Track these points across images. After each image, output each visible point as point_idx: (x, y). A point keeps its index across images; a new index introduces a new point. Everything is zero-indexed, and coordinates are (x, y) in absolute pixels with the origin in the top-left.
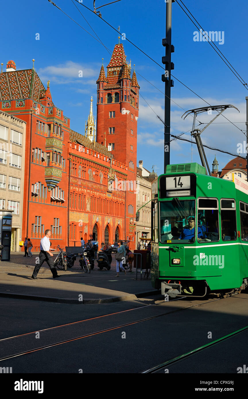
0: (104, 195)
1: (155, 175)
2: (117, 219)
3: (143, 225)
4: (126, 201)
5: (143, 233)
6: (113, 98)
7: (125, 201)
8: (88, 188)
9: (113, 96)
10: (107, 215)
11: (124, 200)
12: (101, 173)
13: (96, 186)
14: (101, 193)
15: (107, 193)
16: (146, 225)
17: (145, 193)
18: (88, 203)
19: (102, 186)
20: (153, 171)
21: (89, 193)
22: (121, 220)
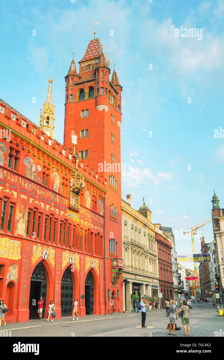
0: (62, 213)
1: (147, 209)
2: (88, 259)
3: (134, 272)
4: (106, 232)
5: (134, 284)
6: (86, 94)
7: (104, 231)
8: (21, 190)
9: (87, 91)
10: (68, 249)
11: (102, 229)
12: (56, 173)
13: (44, 193)
14: (55, 207)
15: (68, 210)
16: (138, 272)
17: (135, 226)
18: (22, 220)
19: (57, 196)
20: (144, 203)
21: (25, 202)
22: (97, 261)
